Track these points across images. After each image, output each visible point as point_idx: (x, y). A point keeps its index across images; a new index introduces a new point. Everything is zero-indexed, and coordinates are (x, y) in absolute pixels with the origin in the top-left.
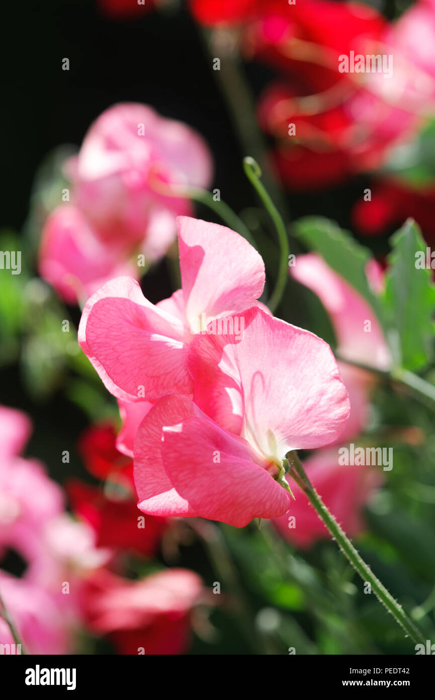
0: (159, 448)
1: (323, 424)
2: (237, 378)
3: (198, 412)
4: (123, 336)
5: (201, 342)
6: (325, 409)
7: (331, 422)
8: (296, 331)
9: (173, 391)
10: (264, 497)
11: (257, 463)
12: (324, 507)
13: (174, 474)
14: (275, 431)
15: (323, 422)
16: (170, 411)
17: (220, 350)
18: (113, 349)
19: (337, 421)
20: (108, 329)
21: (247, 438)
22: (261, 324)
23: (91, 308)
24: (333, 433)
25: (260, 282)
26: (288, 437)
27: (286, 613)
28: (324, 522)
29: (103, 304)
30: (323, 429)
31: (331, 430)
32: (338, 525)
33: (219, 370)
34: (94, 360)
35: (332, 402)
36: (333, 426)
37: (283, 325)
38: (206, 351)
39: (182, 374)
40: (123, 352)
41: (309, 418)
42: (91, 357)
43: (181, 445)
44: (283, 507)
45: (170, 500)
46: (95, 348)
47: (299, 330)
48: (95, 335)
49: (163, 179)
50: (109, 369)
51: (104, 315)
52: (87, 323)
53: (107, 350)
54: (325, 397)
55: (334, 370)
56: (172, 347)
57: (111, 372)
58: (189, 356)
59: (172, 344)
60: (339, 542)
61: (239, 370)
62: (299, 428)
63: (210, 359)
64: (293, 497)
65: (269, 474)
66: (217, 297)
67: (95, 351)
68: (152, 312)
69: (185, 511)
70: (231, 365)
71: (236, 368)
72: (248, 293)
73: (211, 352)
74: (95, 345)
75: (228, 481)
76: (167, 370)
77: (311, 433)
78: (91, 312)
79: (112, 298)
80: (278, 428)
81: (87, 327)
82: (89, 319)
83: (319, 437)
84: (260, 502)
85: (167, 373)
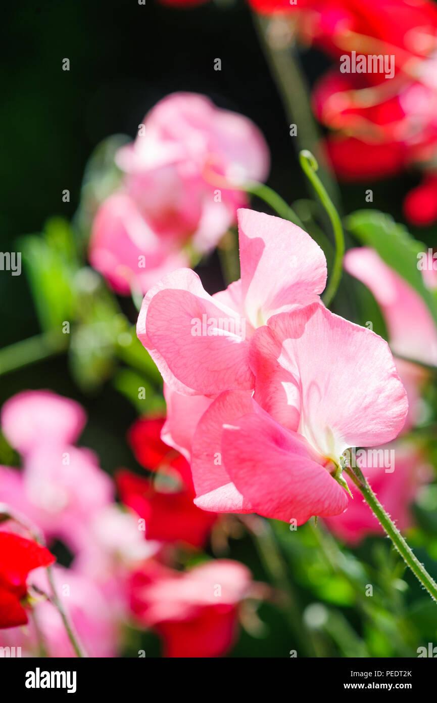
0: (218, 444)
1: (380, 421)
2: (296, 374)
3: (257, 408)
4: (184, 329)
5: (261, 337)
6: (382, 406)
7: (388, 420)
8: (354, 328)
9: (234, 385)
10: (323, 495)
11: (315, 461)
12: (379, 505)
13: (234, 471)
14: (333, 428)
15: (381, 420)
16: (229, 407)
17: (279, 345)
18: (174, 342)
19: (395, 419)
20: (168, 321)
21: (304, 435)
22: (321, 320)
23: (151, 300)
24: (391, 431)
25: (322, 277)
26: (346, 435)
27: (334, 608)
28: (379, 520)
29: (163, 296)
30: (381, 427)
31: (389, 428)
32: (393, 523)
33: (278, 365)
34: (153, 352)
35: (390, 400)
36: (391, 423)
37: (341, 321)
38: (266, 346)
39: (243, 369)
40: (184, 346)
41: (366, 416)
42: (150, 349)
43: (241, 442)
44: (341, 506)
45: (226, 496)
46: (156, 341)
47: (357, 327)
48: (155, 328)
49: (219, 170)
50: (170, 362)
51: (165, 307)
52: (147, 315)
53: (168, 343)
54: (383, 395)
55: (391, 368)
56: (233, 341)
57: (172, 365)
58: (250, 351)
59: (233, 339)
60: (393, 540)
61: (299, 367)
62: (357, 426)
63: (270, 354)
64: (351, 495)
65: (327, 471)
66: (276, 291)
67: (156, 343)
68: (212, 305)
69: (240, 507)
70: (290, 360)
71: (295, 363)
72: (310, 288)
73: (271, 348)
74: (155, 337)
75: (288, 479)
76: (228, 364)
77: (369, 431)
78: (151, 303)
79: (170, 289)
80: (335, 425)
81: (147, 318)
82: (149, 311)
83: (377, 435)
84: (319, 500)
85: (228, 368)
